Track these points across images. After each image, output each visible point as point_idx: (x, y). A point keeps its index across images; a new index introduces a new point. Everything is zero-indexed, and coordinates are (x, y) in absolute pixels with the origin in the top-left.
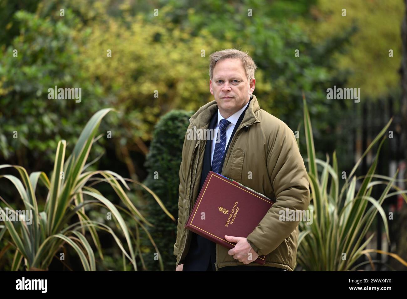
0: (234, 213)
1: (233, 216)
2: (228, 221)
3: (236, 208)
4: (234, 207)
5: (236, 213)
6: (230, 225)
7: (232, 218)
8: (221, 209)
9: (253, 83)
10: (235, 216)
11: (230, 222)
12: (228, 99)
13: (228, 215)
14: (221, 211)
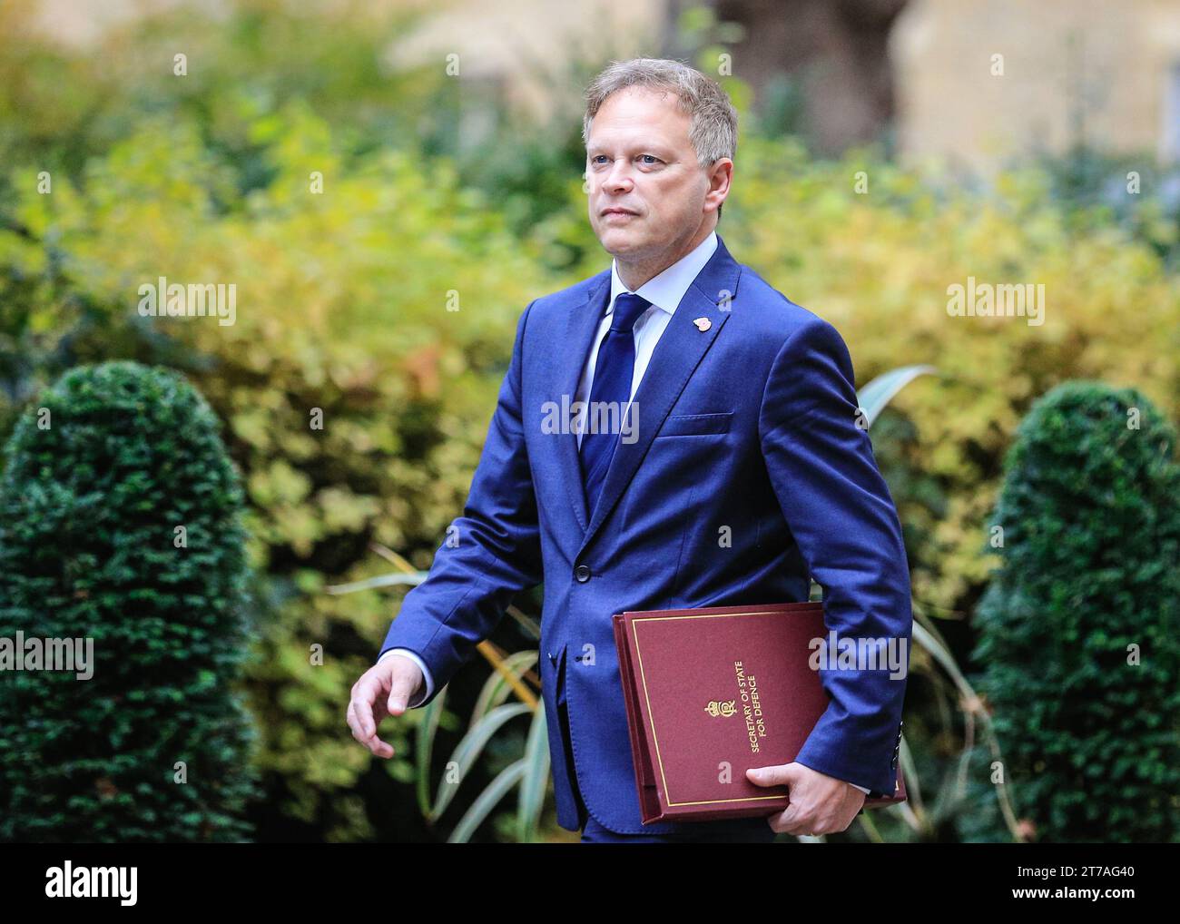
0: (750, 700)
1: (753, 711)
2: (751, 734)
3: (747, 682)
4: (741, 682)
5: (755, 698)
6: (760, 740)
7: (755, 719)
8: (714, 709)
9: (725, 173)
10: (758, 707)
11: (757, 732)
12: (620, 216)
13: (740, 716)
14: (715, 714)
